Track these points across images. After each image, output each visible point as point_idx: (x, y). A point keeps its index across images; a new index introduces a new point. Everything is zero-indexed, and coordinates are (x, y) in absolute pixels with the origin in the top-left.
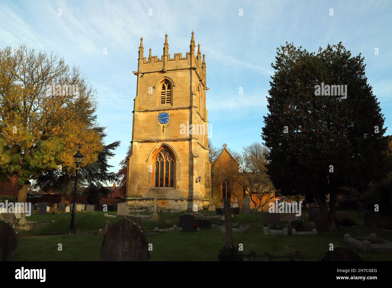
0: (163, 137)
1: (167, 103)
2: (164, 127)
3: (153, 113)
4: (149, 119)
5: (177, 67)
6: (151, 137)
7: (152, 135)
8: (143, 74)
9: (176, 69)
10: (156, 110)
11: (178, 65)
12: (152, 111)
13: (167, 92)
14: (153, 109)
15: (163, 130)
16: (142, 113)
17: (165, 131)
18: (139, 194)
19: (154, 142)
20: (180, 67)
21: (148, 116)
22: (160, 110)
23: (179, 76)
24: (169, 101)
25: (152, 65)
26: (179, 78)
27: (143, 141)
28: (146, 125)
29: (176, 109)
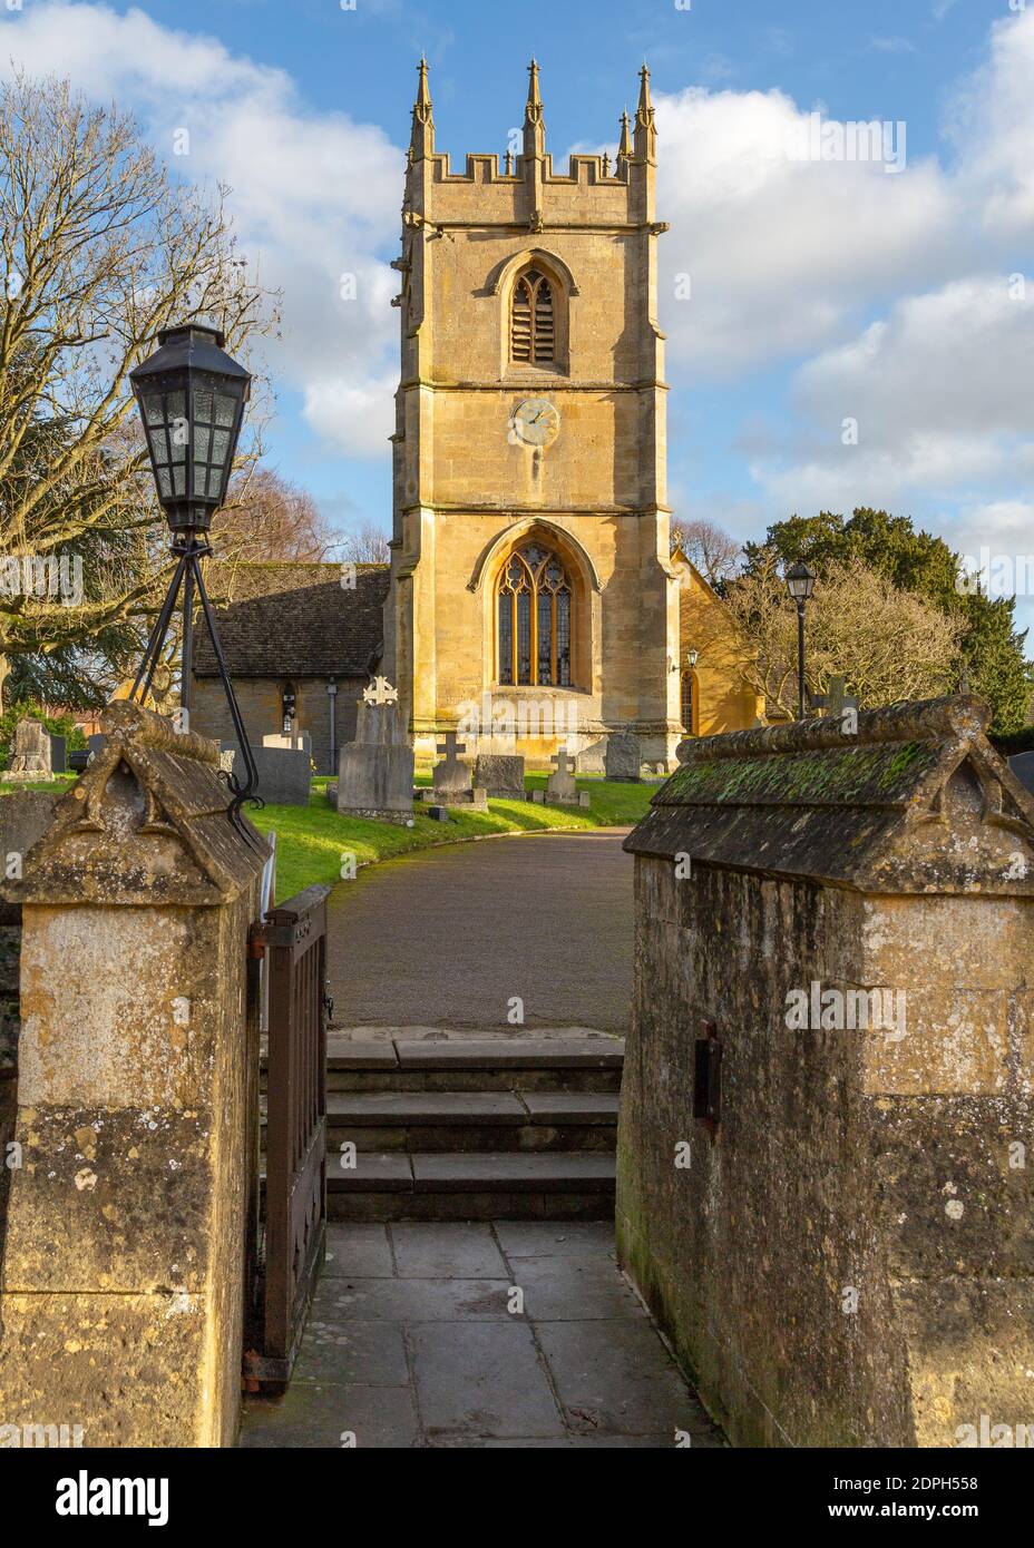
0: (535, 497)
1: (538, 359)
2: (536, 456)
3: (491, 396)
4: (473, 419)
5: (583, 214)
6: (487, 493)
7: (491, 487)
8: (440, 227)
9: (580, 221)
10: (505, 384)
11: (588, 208)
12: (485, 389)
13: (538, 313)
14: (490, 380)
15: (535, 468)
16: (442, 395)
17: (541, 471)
18: (448, 709)
19: (499, 512)
20: (597, 216)
21: (468, 408)
22: (521, 389)
23: (594, 254)
24: (548, 354)
25: (479, 194)
26: (594, 263)
27: (454, 506)
28: (462, 444)
29: (585, 389)
